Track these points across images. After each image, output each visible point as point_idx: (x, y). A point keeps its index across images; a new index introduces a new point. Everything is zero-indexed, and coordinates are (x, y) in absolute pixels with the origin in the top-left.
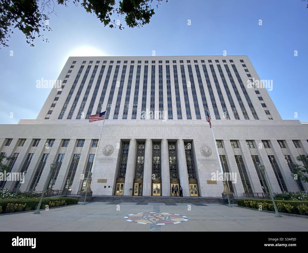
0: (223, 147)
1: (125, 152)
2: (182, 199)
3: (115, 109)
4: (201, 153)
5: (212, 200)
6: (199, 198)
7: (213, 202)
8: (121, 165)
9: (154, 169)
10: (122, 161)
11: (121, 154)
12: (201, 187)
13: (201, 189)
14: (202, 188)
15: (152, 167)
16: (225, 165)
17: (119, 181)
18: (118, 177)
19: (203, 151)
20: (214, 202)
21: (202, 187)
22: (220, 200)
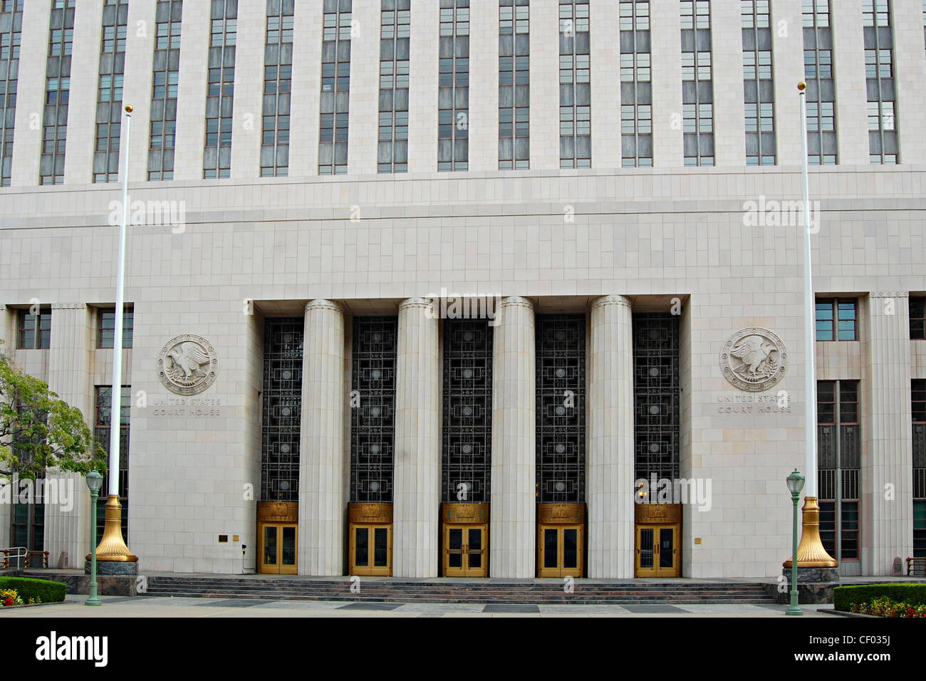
0: (856, 338)
1: (287, 375)
2: (581, 588)
3: (208, 111)
4: (727, 369)
5: (728, 592)
6: (665, 585)
7: (730, 598)
8: (274, 439)
9: (453, 460)
10: (274, 422)
11: (265, 386)
12: (693, 538)
13: (694, 547)
14: (698, 541)
15: (444, 451)
16: (850, 430)
17: (272, 516)
18: (263, 496)
19: (740, 359)
20: (736, 598)
21: (696, 539)
22: (768, 589)
